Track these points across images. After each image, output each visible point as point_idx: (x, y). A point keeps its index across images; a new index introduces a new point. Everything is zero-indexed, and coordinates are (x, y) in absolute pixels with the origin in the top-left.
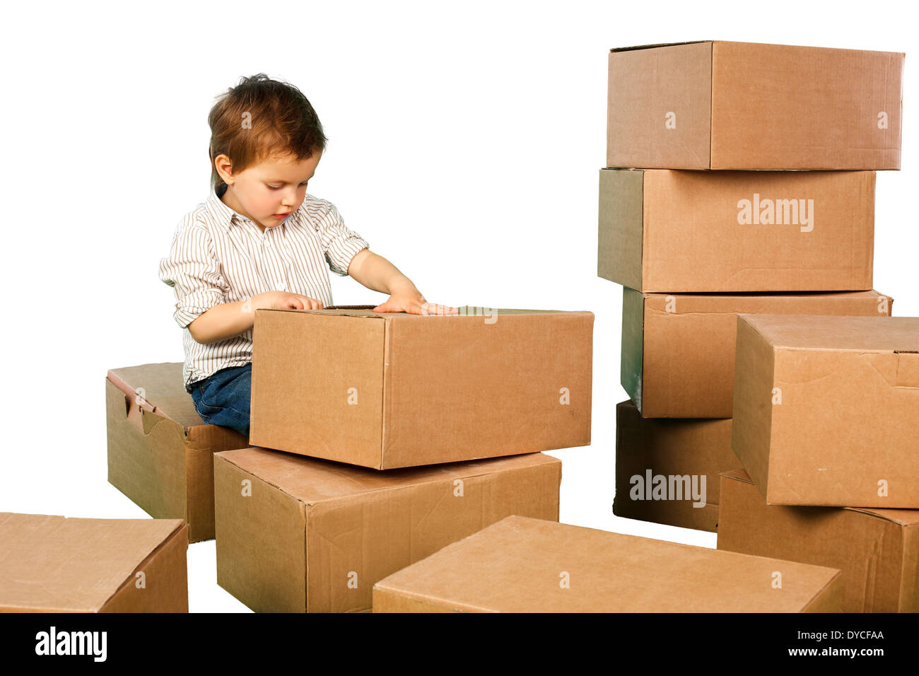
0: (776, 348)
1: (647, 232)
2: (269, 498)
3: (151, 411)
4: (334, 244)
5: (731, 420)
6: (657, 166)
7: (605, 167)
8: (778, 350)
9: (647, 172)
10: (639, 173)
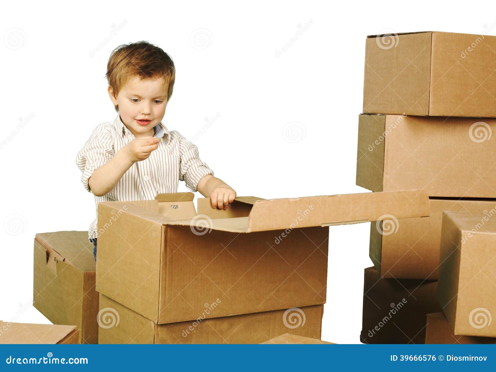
0: (463, 232)
1: (387, 155)
2: (133, 317)
3: (62, 260)
4: (191, 168)
5: (437, 282)
6: (395, 113)
7: (362, 113)
8: (464, 233)
9: (388, 116)
10: (383, 117)
